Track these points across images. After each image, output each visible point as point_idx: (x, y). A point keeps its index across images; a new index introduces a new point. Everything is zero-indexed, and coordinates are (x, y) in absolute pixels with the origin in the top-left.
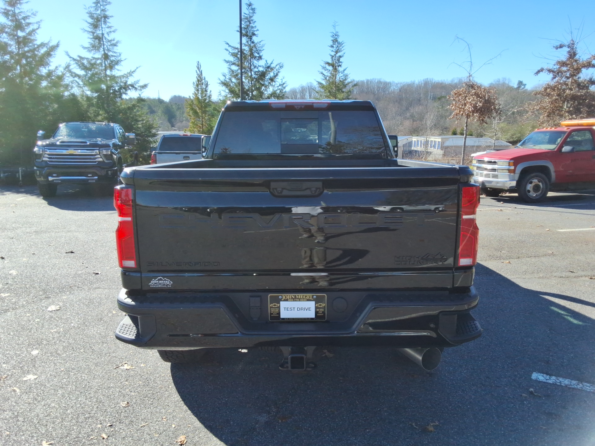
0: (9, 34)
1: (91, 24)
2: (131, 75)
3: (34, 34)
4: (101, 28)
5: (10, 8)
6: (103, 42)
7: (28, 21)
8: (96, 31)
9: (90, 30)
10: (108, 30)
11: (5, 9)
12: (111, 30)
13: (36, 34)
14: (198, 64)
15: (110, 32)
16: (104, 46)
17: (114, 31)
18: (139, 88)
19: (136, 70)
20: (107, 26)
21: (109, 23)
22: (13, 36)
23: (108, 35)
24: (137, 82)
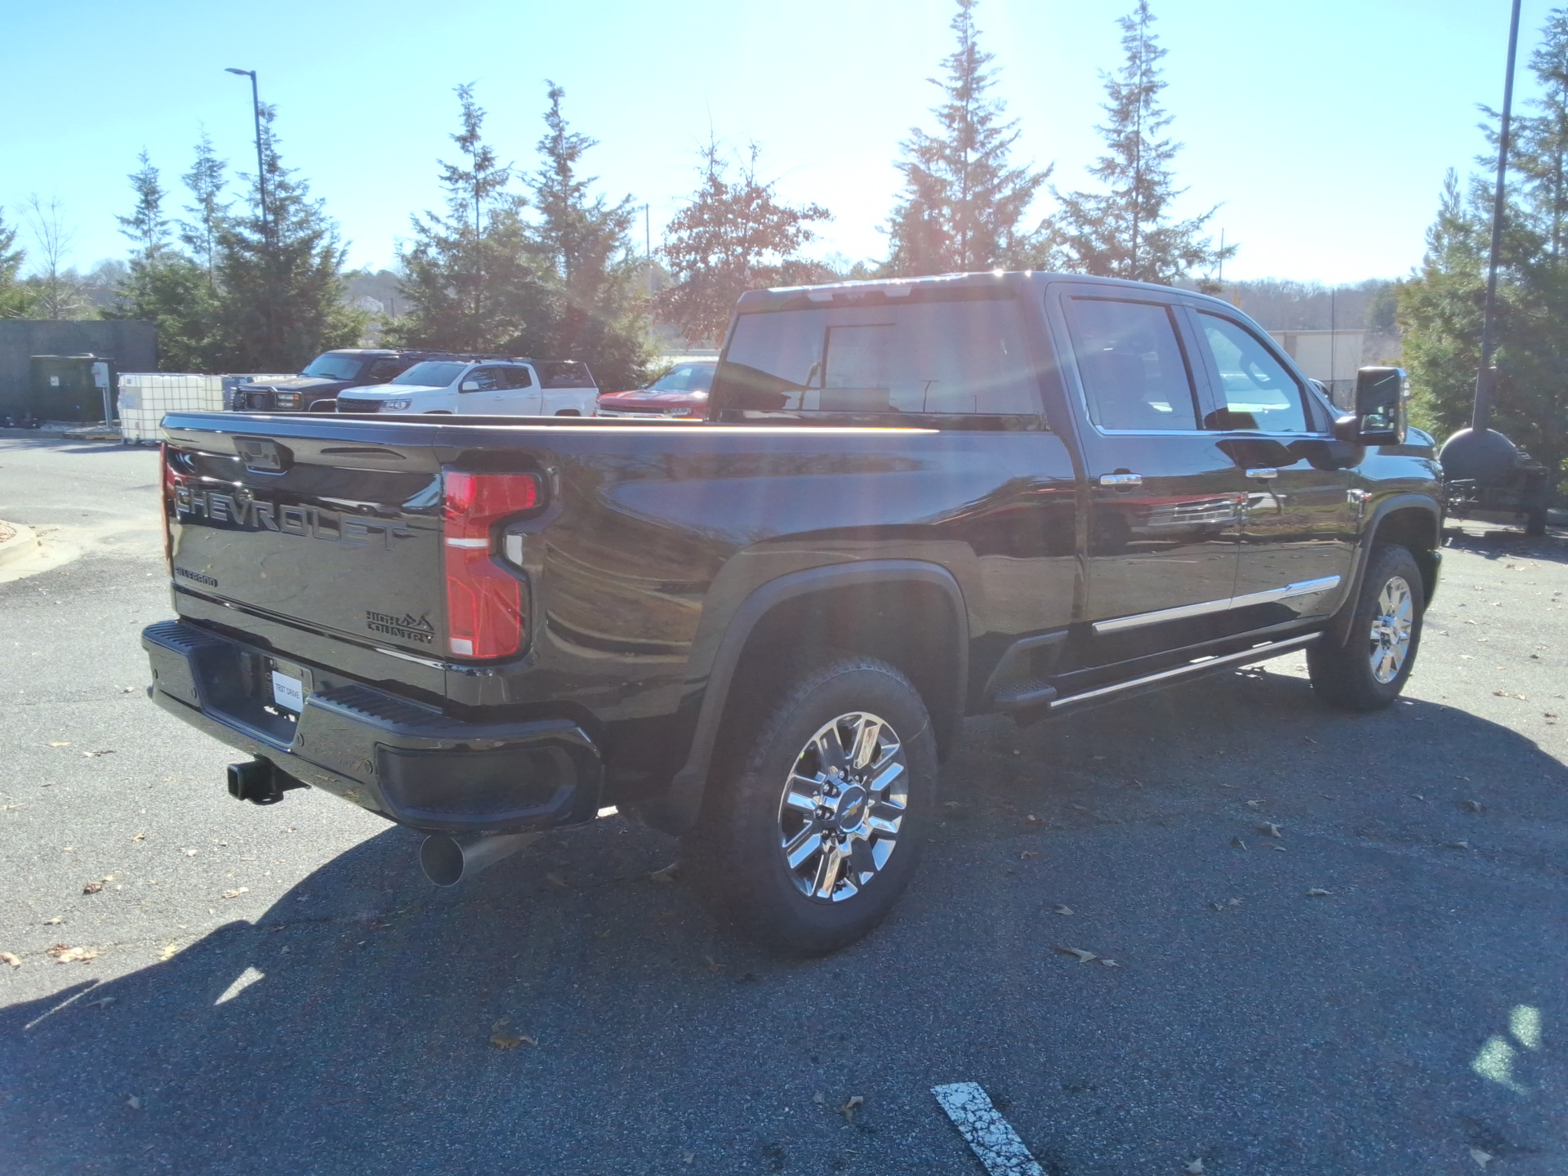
0: (949, 160)
1: (1115, 112)
2: (1198, 228)
3: (1002, 153)
4: (1136, 119)
5: (958, 103)
6: (1138, 151)
7: (989, 125)
8: (1124, 126)
9: (1112, 126)
10: (1152, 121)
11: (951, 107)
12: (1161, 119)
13: (1006, 152)
14: (1451, 176)
15: (1158, 124)
16: (1138, 160)
17: (1167, 122)
18: (1212, 258)
19: (1211, 213)
20: (1150, 111)
21: (1157, 102)
22: (958, 165)
23: (1152, 132)
24: (1207, 242)
